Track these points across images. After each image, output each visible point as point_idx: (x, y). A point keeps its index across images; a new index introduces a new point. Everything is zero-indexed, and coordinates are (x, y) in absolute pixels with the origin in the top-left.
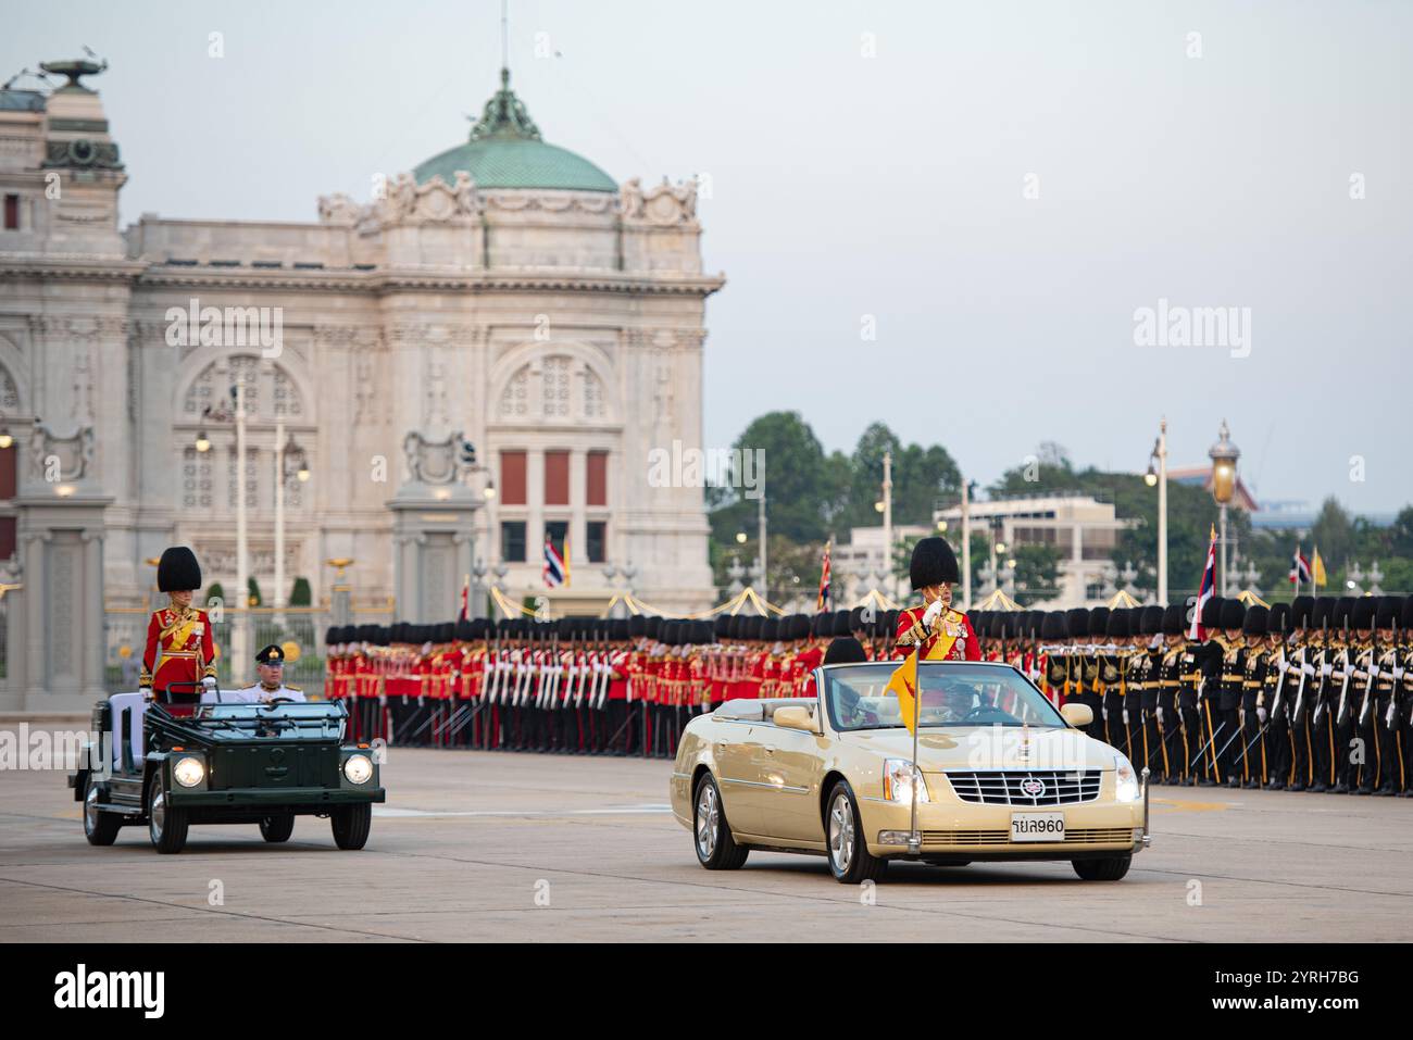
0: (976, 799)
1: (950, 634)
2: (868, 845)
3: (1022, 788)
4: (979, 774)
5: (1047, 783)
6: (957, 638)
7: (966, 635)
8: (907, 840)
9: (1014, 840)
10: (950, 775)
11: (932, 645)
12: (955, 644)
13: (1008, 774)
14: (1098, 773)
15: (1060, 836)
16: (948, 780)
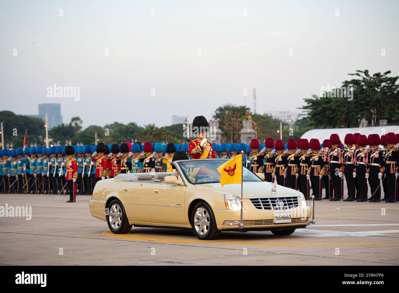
0: (261, 208)
1: (207, 150)
2: (217, 226)
3: (276, 204)
4: (261, 199)
5: (284, 201)
6: (210, 151)
7: (212, 150)
8: (239, 224)
9: (276, 223)
10: (251, 200)
11: (202, 154)
12: (209, 153)
13: (271, 199)
14: (296, 197)
15: (290, 221)
16: (251, 201)
